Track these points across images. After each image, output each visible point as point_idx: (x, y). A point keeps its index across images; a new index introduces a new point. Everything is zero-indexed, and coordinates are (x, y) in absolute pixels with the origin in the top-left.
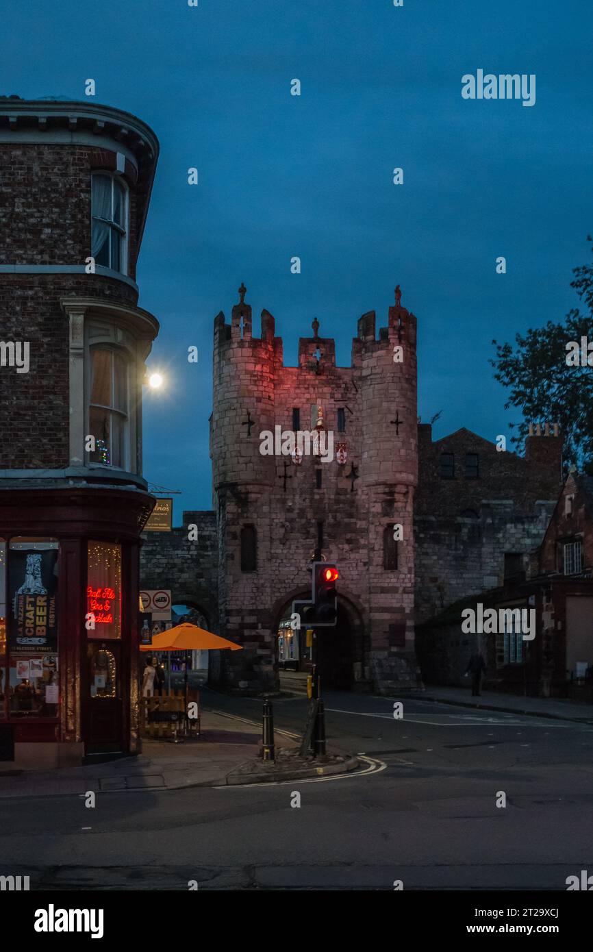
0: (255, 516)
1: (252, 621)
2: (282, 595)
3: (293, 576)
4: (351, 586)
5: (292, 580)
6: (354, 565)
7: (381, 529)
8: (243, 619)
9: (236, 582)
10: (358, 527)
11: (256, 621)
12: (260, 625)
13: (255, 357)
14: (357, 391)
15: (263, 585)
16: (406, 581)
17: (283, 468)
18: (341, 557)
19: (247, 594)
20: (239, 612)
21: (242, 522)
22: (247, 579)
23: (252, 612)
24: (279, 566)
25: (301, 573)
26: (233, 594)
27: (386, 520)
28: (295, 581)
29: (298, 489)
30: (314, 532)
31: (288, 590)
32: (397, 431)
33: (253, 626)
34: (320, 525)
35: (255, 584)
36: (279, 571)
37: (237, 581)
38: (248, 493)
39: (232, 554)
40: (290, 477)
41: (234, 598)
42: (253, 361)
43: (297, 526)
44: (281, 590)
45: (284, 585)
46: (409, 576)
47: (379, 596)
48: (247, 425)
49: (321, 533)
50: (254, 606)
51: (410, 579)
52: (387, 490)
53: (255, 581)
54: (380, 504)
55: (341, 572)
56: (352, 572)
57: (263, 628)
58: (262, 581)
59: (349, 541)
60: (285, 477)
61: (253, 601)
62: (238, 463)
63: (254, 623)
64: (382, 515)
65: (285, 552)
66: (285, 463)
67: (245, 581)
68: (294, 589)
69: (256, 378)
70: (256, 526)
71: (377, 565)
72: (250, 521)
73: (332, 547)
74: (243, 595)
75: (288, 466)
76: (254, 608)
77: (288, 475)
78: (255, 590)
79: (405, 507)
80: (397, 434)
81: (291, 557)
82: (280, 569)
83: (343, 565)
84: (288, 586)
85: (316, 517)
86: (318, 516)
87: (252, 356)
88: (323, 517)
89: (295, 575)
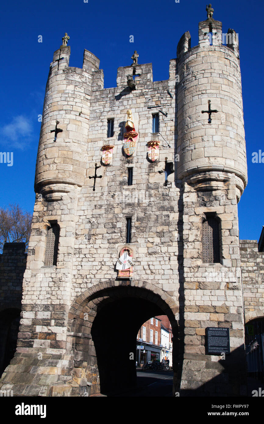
0: (59, 212)
1: (45, 317)
2: (83, 290)
3: (96, 271)
4: (160, 282)
5: (94, 274)
6: (167, 259)
7: (197, 220)
8: (36, 315)
9: (34, 275)
10: (171, 219)
11: (49, 317)
12: (53, 322)
13: (68, 80)
14: (171, 98)
18: (150, 251)
19: (43, 289)
20: (33, 307)
21: (46, 218)
22: (45, 274)
23: (46, 308)
24: (82, 261)
25: (104, 267)
26: (29, 289)
27: (202, 210)
28: (98, 276)
29: (107, 187)
30: (121, 227)
31: (90, 285)
33: (45, 322)
34: (129, 219)
35: (52, 278)
36: (82, 266)
38: (52, 191)
39: (33, 249)
40: (101, 177)
41: (29, 293)
43: (102, 220)
44: (82, 286)
45: (85, 280)
47: (194, 292)
48: (54, 133)
49: (129, 227)
50: (50, 300)
53: (53, 276)
54: (195, 194)
56: (164, 267)
57: (56, 325)
58: (59, 276)
59: (161, 234)
60: (95, 177)
61: (49, 296)
62: (44, 165)
63: (48, 319)
64: (198, 205)
65: (89, 246)
66: (96, 164)
68: (95, 284)
69: (67, 96)
70: (59, 223)
71: (192, 258)
72: (53, 218)
73: (141, 241)
74: (40, 289)
75: (98, 167)
76: (49, 303)
77: (98, 175)
78: (51, 284)
79: (226, 195)
80: (210, 122)
81: (95, 252)
82: (83, 264)
83: (154, 259)
84: (89, 281)
85: (124, 211)
86: (126, 211)
87: (65, 79)
88: (132, 211)
89: (98, 270)
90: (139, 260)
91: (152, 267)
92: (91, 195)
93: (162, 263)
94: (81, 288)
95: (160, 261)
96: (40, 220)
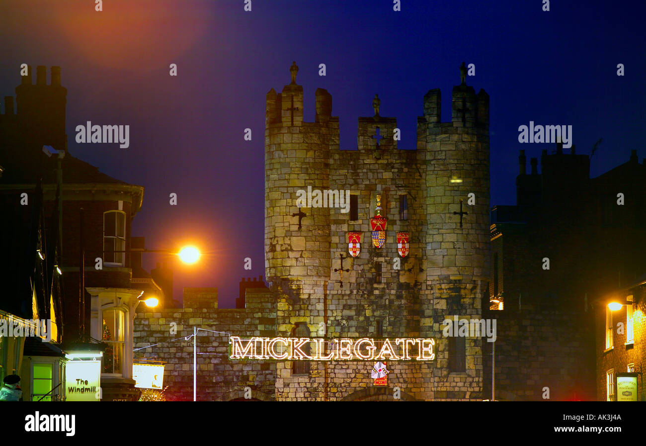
0: (308, 314)
3: (351, 380)
5: (349, 383)
6: (417, 367)
9: (286, 385)
14: (421, 176)
15: (316, 389)
16: (474, 385)
17: (340, 261)
21: (294, 320)
22: (299, 383)
24: (335, 368)
28: (353, 385)
29: (356, 285)
30: (373, 331)
31: (345, 395)
32: (461, 223)
34: (380, 323)
35: (308, 388)
36: (335, 374)
37: (288, 385)
38: (300, 289)
40: (348, 270)
42: (305, 148)
43: (353, 323)
44: (337, 395)
45: (340, 389)
46: (477, 379)
48: (298, 217)
51: (478, 383)
52: (451, 286)
53: (309, 385)
54: (445, 301)
55: (403, 375)
56: (415, 375)
58: (315, 385)
60: (342, 270)
62: (289, 257)
64: (448, 313)
66: (341, 255)
67: (297, 385)
68: (350, 393)
70: (309, 326)
71: (442, 367)
75: (345, 258)
77: (345, 269)
78: (307, 394)
79: (473, 304)
80: (461, 225)
82: (336, 371)
84: (344, 390)
85: (375, 314)
86: (377, 313)
87: (303, 142)
88: (383, 314)
89: (352, 378)
90: (392, 368)
91: (404, 376)
92: (340, 292)
93: (414, 371)
94: (336, 397)
95: (412, 369)
96: (287, 321)
